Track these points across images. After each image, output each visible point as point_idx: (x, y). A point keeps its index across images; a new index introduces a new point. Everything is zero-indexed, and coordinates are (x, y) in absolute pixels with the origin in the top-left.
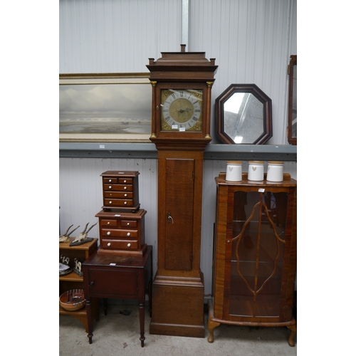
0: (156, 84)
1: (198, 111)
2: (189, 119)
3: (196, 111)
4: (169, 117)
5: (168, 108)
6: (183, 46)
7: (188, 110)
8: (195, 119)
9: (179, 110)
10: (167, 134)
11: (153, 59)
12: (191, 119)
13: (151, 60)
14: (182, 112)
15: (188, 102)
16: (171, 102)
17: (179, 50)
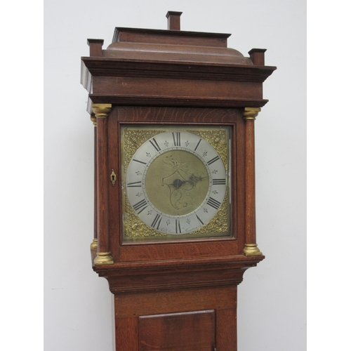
0: (109, 112)
1: (222, 182)
2: (198, 204)
3: (217, 182)
4: (143, 203)
5: (140, 178)
6: (174, 16)
7: (193, 180)
8: (212, 202)
9: (170, 180)
10: (143, 249)
11: (101, 42)
12: (204, 204)
13: (95, 43)
14: (178, 184)
15: (192, 158)
16: (148, 160)
17: (164, 25)
